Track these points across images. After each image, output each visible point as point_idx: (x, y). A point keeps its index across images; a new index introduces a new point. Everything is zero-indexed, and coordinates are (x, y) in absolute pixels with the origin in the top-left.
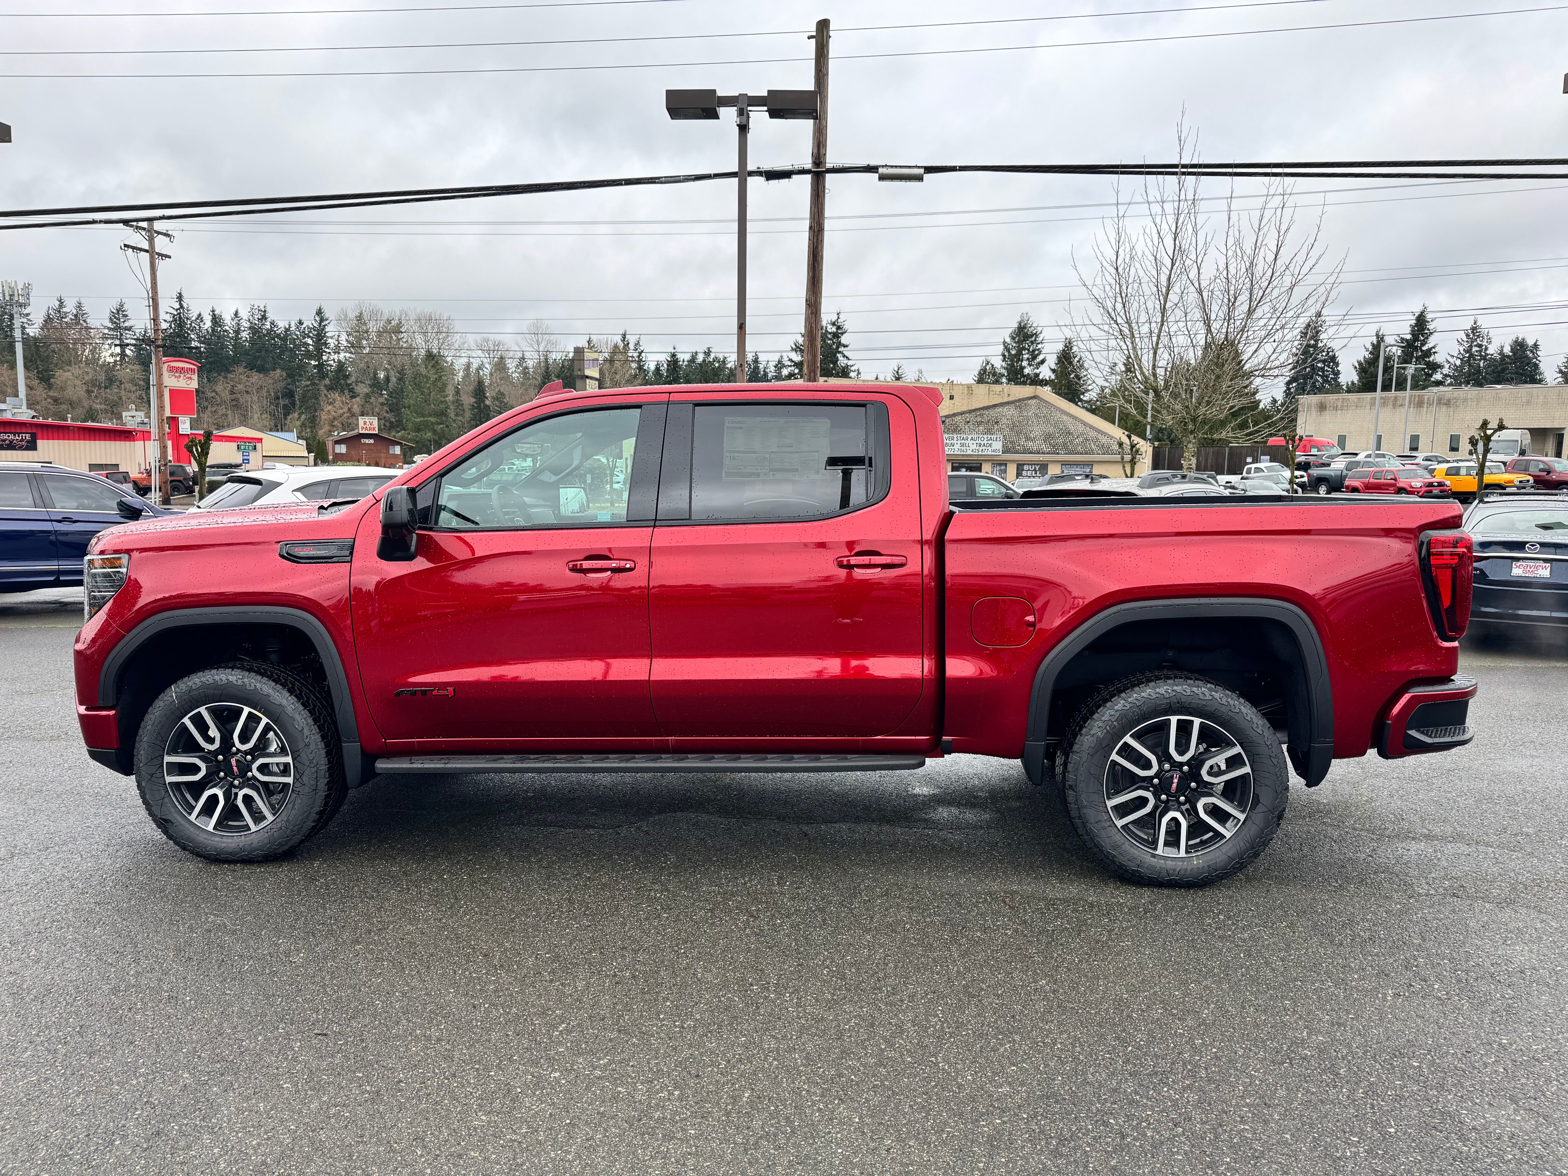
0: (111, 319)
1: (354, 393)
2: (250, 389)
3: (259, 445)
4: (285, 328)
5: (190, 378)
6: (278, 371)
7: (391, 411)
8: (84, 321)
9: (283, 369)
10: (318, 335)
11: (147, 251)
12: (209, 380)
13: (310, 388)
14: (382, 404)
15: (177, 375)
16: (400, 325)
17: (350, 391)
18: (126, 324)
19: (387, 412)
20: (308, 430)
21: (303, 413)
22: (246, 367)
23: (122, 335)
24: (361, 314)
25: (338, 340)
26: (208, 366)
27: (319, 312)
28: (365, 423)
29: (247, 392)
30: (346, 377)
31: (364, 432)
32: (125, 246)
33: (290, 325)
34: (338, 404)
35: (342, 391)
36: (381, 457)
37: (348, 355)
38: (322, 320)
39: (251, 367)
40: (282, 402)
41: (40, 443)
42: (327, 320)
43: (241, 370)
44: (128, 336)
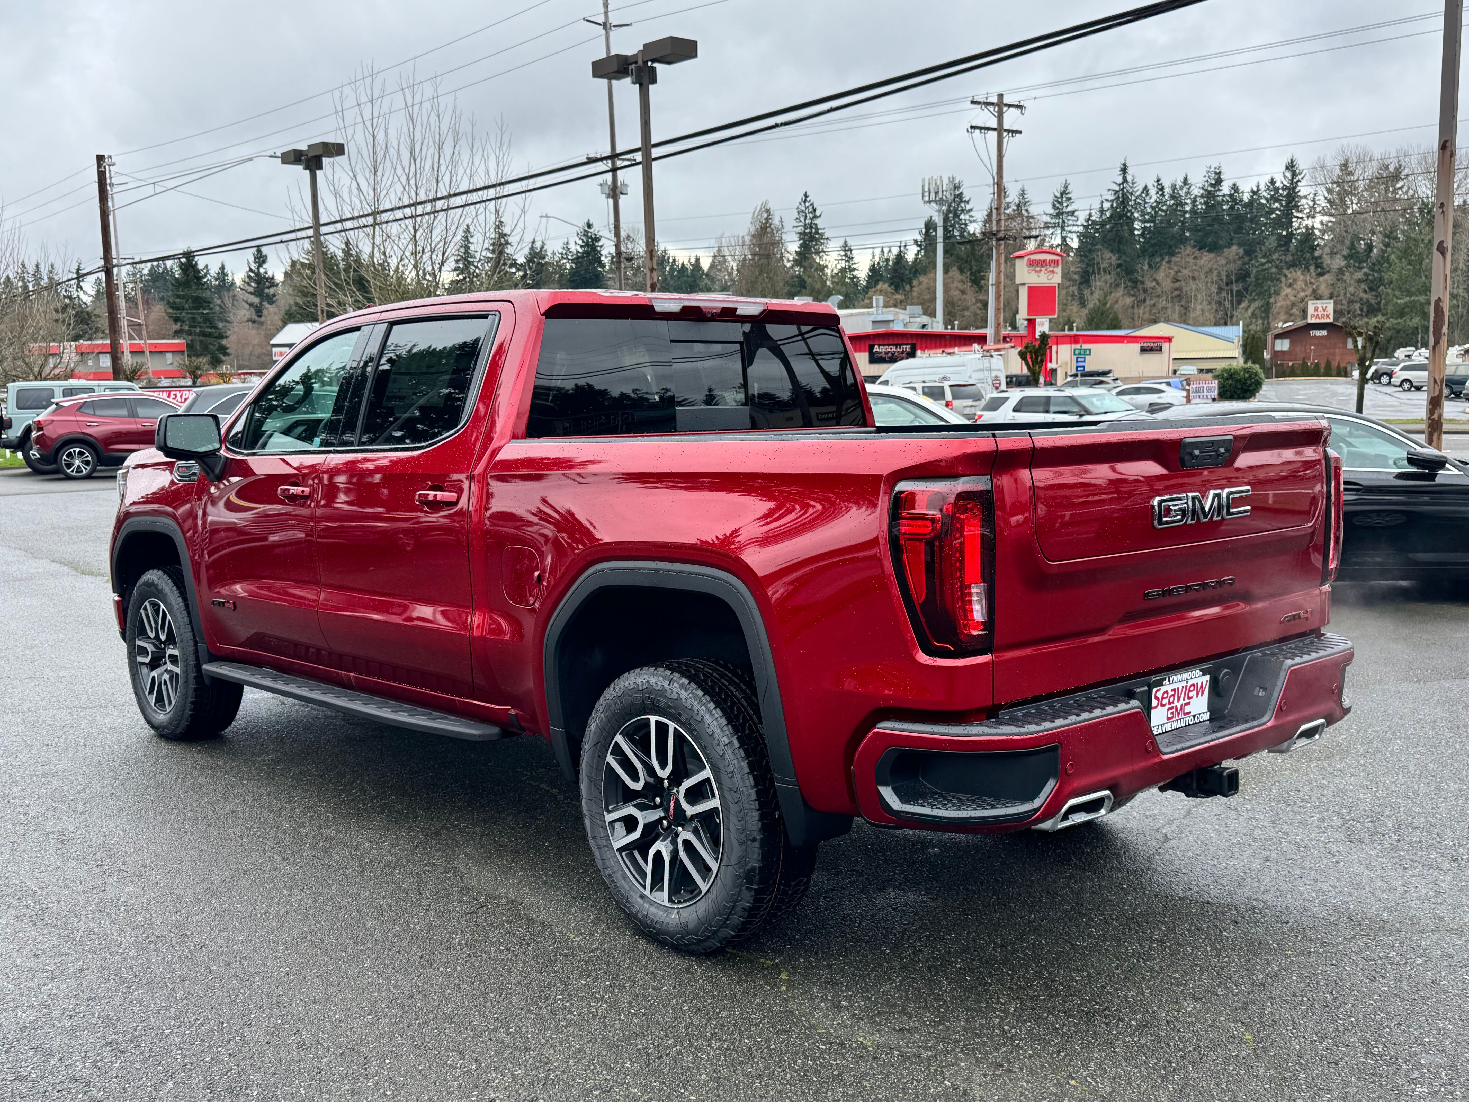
0: (1054, 205)
1: (1322, 268)
2: (1196, 274)
3: (1166, 346)
4: (1253, 191)
5: (1053, 272)
6: (1234, 248)
7: (1371, 289)
8: (1027, 211)
9: (1240, 245)
10: (1288, 195)
11: (994, 129)
12: (1150, 266)
13: (1266, 266)
14: (1359, 281)
15: (1038, 269)
16: (1398, 170)
17: (1317, 267)
18: (1070, 209)
19: (1365, 292)
20: (1260, 321)
21: (1254, 300)
22: (1194, 247)
23: (1063, 222)
24: (1347, 161)
25: (1314, 201)
26: (1150, 250)
27: (1291, 166)
28: (1316, 309)
29: (1194, 278)
30: (1313, 248)
31: (1314, 321)
32: (972, 127)
33: (1258, 186)
34: (1300, 284)
35: (1307, 268)
36: (1334, 354)
37: (1326, 219)
38: (1294, 175)
39: (1201, 245)
40: (1235, 288)
41: (919, 353)
42: (1300, 174)
43: (1189, 250)
44: (1071, 223)
